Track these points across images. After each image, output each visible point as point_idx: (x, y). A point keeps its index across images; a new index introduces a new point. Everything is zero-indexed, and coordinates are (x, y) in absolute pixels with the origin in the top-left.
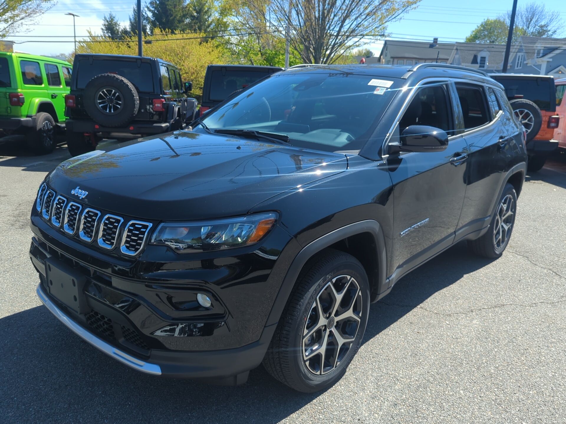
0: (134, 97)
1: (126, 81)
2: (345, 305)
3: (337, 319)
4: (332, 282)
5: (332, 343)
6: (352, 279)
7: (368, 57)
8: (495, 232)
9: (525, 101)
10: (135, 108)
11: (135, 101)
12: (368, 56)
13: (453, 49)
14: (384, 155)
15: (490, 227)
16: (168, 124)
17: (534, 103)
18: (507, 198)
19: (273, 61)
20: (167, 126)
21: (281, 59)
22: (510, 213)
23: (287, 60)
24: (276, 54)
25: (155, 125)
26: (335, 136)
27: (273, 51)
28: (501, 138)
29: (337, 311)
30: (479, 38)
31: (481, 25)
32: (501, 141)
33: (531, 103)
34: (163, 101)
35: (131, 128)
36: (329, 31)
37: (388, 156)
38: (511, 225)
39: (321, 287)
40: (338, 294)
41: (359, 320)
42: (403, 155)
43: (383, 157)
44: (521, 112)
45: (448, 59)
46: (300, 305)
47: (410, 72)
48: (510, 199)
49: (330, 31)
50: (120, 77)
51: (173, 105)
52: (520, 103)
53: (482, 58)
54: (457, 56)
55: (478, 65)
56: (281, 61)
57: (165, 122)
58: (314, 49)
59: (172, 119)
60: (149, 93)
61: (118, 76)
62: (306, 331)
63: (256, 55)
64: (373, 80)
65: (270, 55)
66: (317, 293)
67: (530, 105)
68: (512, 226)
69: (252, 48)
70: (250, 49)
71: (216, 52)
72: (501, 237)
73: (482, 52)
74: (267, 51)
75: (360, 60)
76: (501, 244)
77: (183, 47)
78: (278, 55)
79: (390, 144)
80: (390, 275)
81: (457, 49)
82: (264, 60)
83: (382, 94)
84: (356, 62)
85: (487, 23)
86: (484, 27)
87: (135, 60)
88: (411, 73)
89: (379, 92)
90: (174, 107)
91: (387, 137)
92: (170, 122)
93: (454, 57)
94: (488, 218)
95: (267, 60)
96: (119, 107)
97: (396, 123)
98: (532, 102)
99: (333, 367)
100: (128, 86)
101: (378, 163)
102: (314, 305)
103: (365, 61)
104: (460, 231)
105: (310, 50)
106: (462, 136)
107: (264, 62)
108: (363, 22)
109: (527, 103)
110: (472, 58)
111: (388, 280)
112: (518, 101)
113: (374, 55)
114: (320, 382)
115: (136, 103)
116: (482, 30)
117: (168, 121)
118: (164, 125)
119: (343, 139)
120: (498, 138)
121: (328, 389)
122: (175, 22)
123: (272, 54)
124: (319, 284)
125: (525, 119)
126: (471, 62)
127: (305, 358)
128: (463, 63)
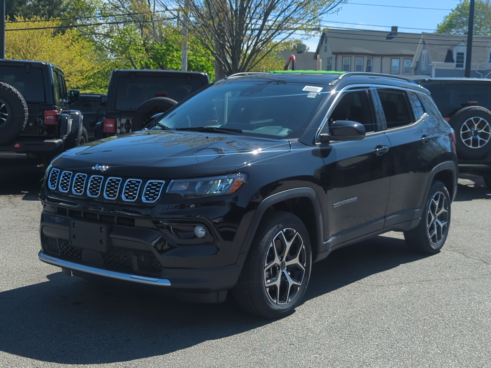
0: (24, 107)
1: (14, 90)
2: (293, 253)
3: (287, 264)
4: (283, 231)
5: (284, 283)
6: (297, 233)
7: (299, 52)
8: (428, 226)
9: (479, 108)
10: (24, 121)
11: (25, 113)
12: (299, 50)
13: (418, 44)
14: (317, 142)
15: (421, 219)
16: (61, 140)
17: (489, 111)
18: (438, 194)
19: (163, 59)
20: (60, 142)
21: (176, 56)
22: (443, 210)
23: (185, 58)
24: (168, 50)
25: (46, 141)
26: (278, 131)
27: (163, 46)
28: (424, 136)
29: (287, 257)
30: (455, 26)
31: (456, 9)
32: (423, 138)
33: (485, 110)
34: (56, 113)
35: (17, 146)
36: (250, 25)
37: (320, 143)
38: (446, 222)
39: (276, 232)
40: (288, 242)
41: (304, 269)
42: (333, 144)
43: (316, 144)
44: (476, 120)
45: (413, 56)
46: (262, 243)
47: (335, 80)
48: (442, 196)
49: (252, 24)
50: (8, 85)
51: (67, 118)
52: (473, 110)
53: (458, 54)
54: (425, 52)
55: (455, 64)
56: (176, 59)
57: (58, 138)
58: (231, 47)
59: (66, 135)
60: (39, 103)
61: (5, 84)
62: (266, 264)
63: (137, 50)
64: (306, 87)
65: (160, 51)
66: (273, 235)
67: (485, 112)
68: (448, 224)
69: (132, 41)
70: (130, 44)
71: (77, 47)
72: (435, 232)
73: (457, 47)
74: (155, 46)
75: (288, 58)
76: (437, 241)
77: (28, 40)
78: (171, 51)
79: (321, 135)
80: (327, 239)
81: (424, 43)
82: (151, 58)
83: (314, 97)
84: (282, 59)
85: (465, 5)
86: (461, 12)
87: (23, 65)
88: (337, 80)
89: (312, 96)
90: (67, 119)
91: (318, 130)
92: (62, 138)
93: (421, 52)
94: (418, 210)
95: (155, 58)
96: (5, 120)
97: (325, 119)
98: (487, 109)
99: (286, 302)
100: (18, 95)
101: (313, 148)
102: (271, 245)
103: (296, 59)
104: (390, 217)
105: (226, 49)
106: (384, 133)
107: (149, 61)
108: (292, 15)
109: (481, 111)
110: (445, 54)
111: (325, 242)
112: (471, 108)
113: (308, 49)
114: (276, 309)
115: (26, 116)
116: (459, 15)
117: (61, 137)
118: (56, 141)
119: (285, 132)
120: (421, 136)
121: (283, 318)
122: (14, 4)
123: (162, 49)
124: (274, 230)
125: (481, 129)
126: (444, 60)
127: (266, 285)
128: (434, 61)
